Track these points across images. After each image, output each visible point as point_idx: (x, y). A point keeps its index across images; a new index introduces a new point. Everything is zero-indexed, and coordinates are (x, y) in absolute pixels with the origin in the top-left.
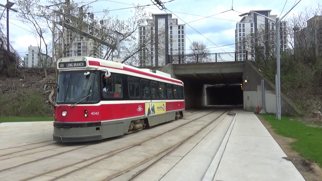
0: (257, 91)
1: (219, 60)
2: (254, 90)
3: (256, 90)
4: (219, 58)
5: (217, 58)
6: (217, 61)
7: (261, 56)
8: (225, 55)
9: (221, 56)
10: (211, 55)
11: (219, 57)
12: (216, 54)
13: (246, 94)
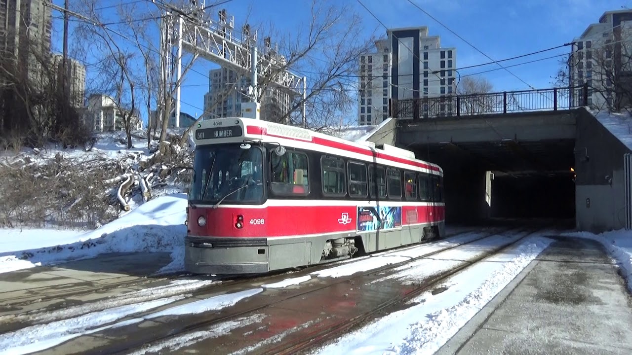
0: (611, 184)
1: (511, 109)
2: (604, 182)
3: (609, 181)
4: (512, 103)
5: (507, 103)
6: (507, 112)
7: (624, 94)
8: (528, 95)
9: (517, 98)
10: (493, 98)
11: (512, 100)
12: (505, 94)
13: (583, 192)
